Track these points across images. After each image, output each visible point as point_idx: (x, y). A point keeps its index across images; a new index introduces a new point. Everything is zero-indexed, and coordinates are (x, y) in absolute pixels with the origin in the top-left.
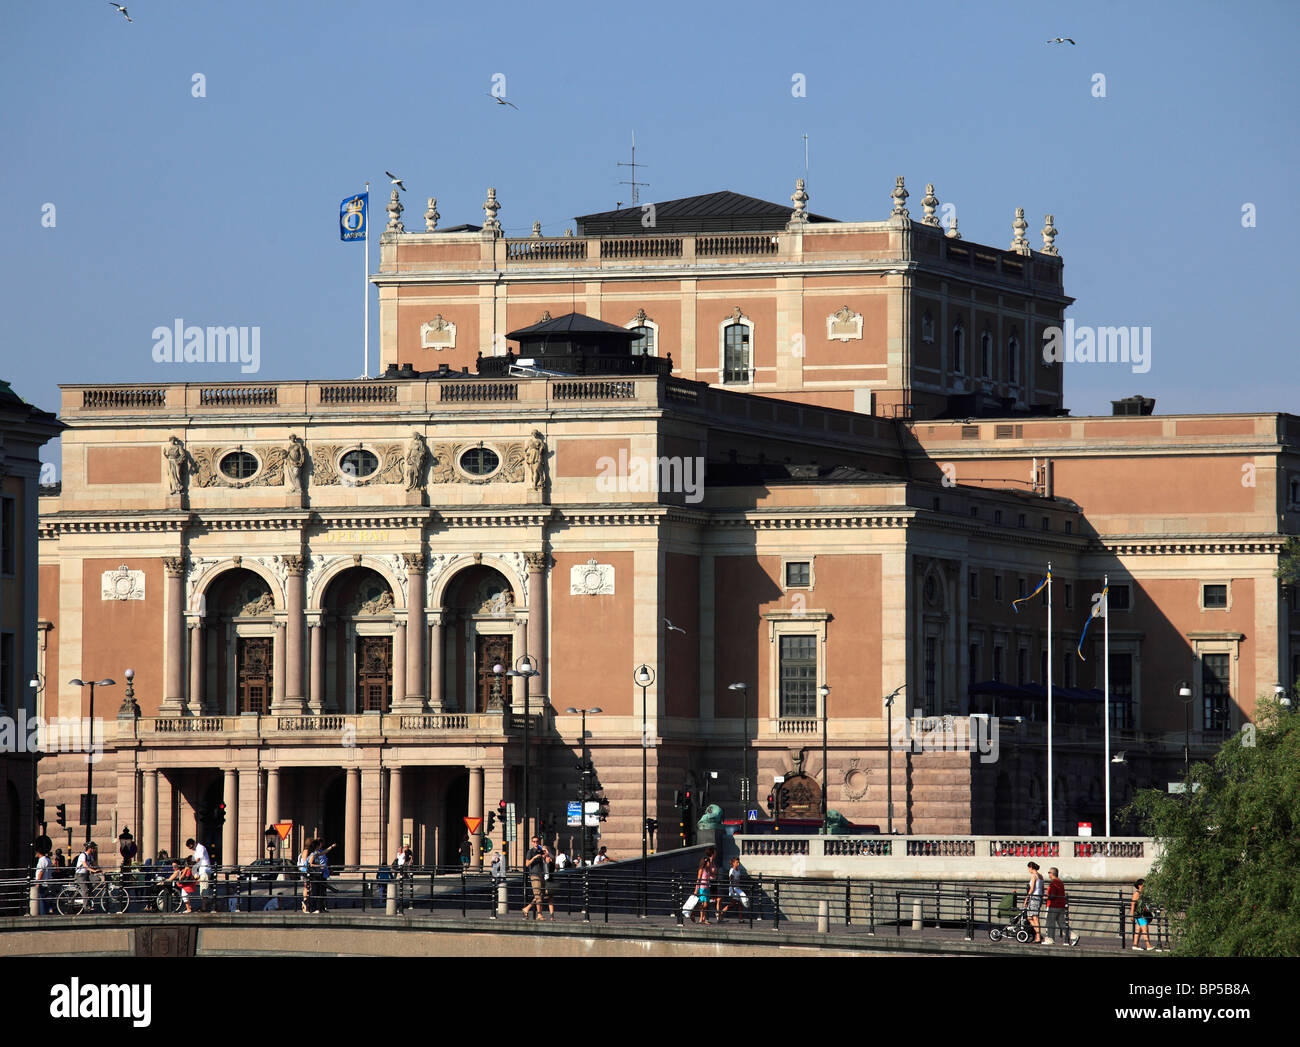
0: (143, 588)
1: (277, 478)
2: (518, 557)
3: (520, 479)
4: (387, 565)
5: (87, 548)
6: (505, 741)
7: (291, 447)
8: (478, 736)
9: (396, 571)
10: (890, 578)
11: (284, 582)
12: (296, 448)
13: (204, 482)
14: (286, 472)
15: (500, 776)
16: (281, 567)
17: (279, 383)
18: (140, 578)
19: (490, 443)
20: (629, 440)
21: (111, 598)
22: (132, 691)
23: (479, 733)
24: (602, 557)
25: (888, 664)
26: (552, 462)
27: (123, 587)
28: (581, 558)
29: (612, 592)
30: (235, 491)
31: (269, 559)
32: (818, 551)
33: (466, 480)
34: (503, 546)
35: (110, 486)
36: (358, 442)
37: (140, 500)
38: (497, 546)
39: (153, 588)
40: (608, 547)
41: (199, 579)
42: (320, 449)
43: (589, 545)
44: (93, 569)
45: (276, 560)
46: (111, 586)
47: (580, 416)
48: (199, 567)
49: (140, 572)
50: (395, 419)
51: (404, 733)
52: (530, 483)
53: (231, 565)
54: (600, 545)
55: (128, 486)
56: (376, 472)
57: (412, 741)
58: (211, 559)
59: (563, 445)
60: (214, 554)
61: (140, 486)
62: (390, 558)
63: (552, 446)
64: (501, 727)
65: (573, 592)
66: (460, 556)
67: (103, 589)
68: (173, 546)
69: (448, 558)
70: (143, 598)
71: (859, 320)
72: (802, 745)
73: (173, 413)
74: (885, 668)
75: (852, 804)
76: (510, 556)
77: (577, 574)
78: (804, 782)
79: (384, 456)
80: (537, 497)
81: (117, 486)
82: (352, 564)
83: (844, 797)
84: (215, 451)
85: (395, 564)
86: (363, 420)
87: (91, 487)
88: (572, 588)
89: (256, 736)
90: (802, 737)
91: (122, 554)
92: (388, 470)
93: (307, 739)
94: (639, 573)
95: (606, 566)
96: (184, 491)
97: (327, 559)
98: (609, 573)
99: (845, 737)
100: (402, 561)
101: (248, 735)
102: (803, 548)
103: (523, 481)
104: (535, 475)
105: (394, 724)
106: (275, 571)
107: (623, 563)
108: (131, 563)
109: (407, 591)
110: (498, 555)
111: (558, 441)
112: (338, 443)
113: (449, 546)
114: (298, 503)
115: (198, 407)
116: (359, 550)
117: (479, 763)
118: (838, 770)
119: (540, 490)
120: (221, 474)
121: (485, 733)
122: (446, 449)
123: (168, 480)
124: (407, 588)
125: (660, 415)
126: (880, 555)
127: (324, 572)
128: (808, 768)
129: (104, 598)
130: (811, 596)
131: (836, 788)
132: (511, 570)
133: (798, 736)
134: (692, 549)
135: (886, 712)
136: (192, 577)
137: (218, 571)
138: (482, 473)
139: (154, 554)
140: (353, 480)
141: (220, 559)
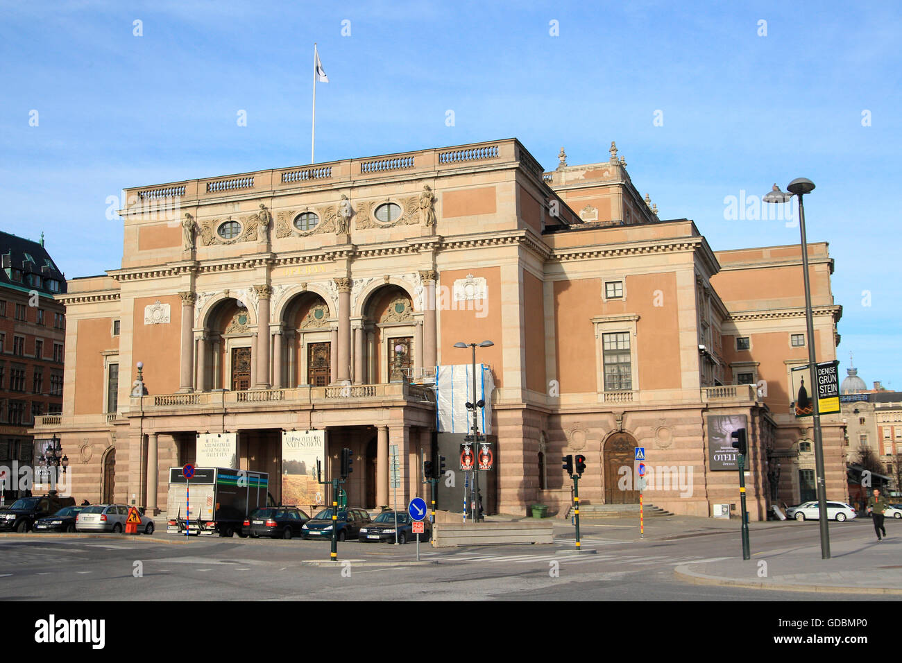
0: (169, 315)
1: (253, 236)
2: (415, 276)
3: (416, 221)
4: (324, 288)
5: (136, 291)
6: (405, 404)
7: (261, 212)
8: (383, 402)
9: (331, 292)
10: (683, 288)
11: (256, 305)
12: (264, 213)
13: (207, 242)
14: (258, 232)
15: (401, 433)
16: (255, 295)
17: (254, 173)
18: (167, 308)
19: (395, 199)
20: (494, 187)
21: (150, 323)
22: (142, 377)
23: (385, 399)
24: (477, 272)
25: (684, 349)
26: (438, 206)
27: (157, 314)
28: (461, 274)
30: (226, 247)
31: (247, 291)
32: (629, 273)
33: (378, 225)
34: (404, 269)
35: (151, 251)
36: (305, 207)
37: (168, 258)
38: (400, 270)
39: (175, 314)
40: (481, 264)
41: (203, 306)
42: (281, 215)
43: (467, 264)
44: (140, 304)
45: (251, 290)
46: (151, 315)
47: (458, 173)
48: (203, 298)
49: (168, 304)
50: (329, 188)
51: (328, 401)
52: (423, 222)
53: (223, 296)
54: (476, 263)
55: (162, 250)
56: (317, 226)
57: (333, 407)
58: (210, 293)
59: (446, 196)
60: (211, 290)
61: (170, 249)
62: (326, 284)
63: (438, 195)
64: (402, 393)
66: (375, 279)
67: (145, 317)
68: (185, 285)
69: (366, 280)
70: (169, 322)
72: (623, 410)
73: (190, 198)
74: (682, 352)
75: (661, 452)
76: (410, 276)
77: (458, 286)
78: (623, 437)
79: (323, 215)
80: (428, 231)
81: (156, 250)
82: (301, 290)
83: (655, 446)
84: (215, 222)
85: (329, 288)
86: (308, 191)
87: (141, 252)
89: (221, 407)
90: (622, 404)
91: (157, 293)
92: (325, 223)
93: (256, 407)
94: (505, 282)
95: (480, 278)
96: (194, 248)
97: (284, 287)
98: (482, 284)
99: (654, 404)
100: (334, 285)
101: (216, 406)
102: (617, 272)
103: (418, 223)
104: (427, 215)
105: (320, 395)
106: (250, 298)
107: (492, 275)
108: (162, 299)
109: (337, 306)
110: (401, 277)
111: (444, 193)
112: (292, 209)
113: (366, 273)
114: (265, 250)
115: (205, 194)
116: (305, 280)
117: (385, 423)
118: (650, 428)
119: (430, 226)
120: (218, 236)
121: (389, 398)
122: (365, 205)
123: (186, 243)
124: (337, 304)
125: (517, 166)
126: (675, 272)
127: (282, 297)
128: (627, 427)
129: (146, 323)
130: (625, 305)
131: (649, 440)
132: (410, 286)
133: (619, 404)
134: (538, 274)
135: (684, 384)
136: (198, 304)
137: (214, 300)
138: (389, 220)
139: (175, 292)
140: (302, 232)
141: (216, 293)
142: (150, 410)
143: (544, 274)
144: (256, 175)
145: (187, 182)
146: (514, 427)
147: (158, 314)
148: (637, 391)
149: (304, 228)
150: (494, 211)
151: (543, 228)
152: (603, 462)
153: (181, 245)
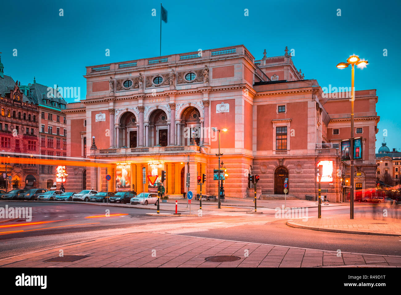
0: (105, 118)
1: (137, 86)
2: (201, 103)
4: (165, 108)
5: (92, 109)
9: (168, 109)
10: (310, 108)
11: (139, 114)
12: (141, 77)
13: (119, 89)
14: (139, 85)
16: (138, 110)
18: (104, 115)
19: (193, 71)
20: (234, 66)
21: (98, 121)
22: (94, 142)
23: (187, 152)
24: (226, 101)
25: (309, 134)
28: (220, 102)
29: (229, 111)
30: (126, 91)
31: (135, 108)
32: (288, 102)
33: (187, 82)
34: (197, 100)
35: (97, 92)
36: (157, 74)
37: (104, 95)
38: (195, 100)
39: (107, 118)
40: (227, 98)
41: (118, 115)
42: (148, 78)
43: (221, 98)
44: (94, 114)
45: (136, 108)
46: (98, 118)
47: (219, 60)
48: (118, 112)
50: (167, 66)
51: (165, 152)
52: (204, 81)
53: (126, 111)
54: (225, 98)
55: (102, 92)
56: (162, 82)
57: (167, 155)
58: (120, 109)
59: (214, 70)
60: (121, 108)
61: (104, 91)
62: (165, 106)
65: (217, 112)
66: (185, 104)
67: (96, 119)
68: (111, 106)
69: (181, 105)
70: (105, 121)
71: (278, 77)
72: (282, 158)
73: (112, 71)
75: (298, 175)
76: (199, 103)
77: (218, 107)
78: (283, 168)
79: (164, 78)
80: (206, 85)
81: (99, 92)
82: (156, 108)
83: (295, 172)
84: (122, 80)
85: (167, 107)
86: (159, 68)
87: (93, 92)
88: (217, 111)
89: (125, 154)
90: (283, 155)
91: (100, 109)
92: (165, 81)
93: (138, 154)
94: (237, 105)
95: (227, 104)
97: (150, 107)
98: (227, 106)
99: (296, 155)
100: (169, 106)
101: (123, 154)
102: (283, 102)
104: (206, 78)
106: (136, 111)
107: (232, 103)
108: (102, 112)
110: (195, 103)
111: (213, 68)
112: (152, 75)
113: (181, 101)
114: (142, 92)
115: (118, 69)
116: (158, 104)
117: (187, 161)
118: (293, 165)
119: (207, 82)
120: (123, 87)
122: (181, 73)
124: (170, 114)
126: (307, 102)
127: (149, 111)
128: (284, 164)
129: (96, 121)
130: (286, 115)
131: (293, 170)
132: (199, 107)
133: (281, 155)
134: (251, 102)
135: (309, 148)
136: (116, 114)
137: (122, 112)
138: (191, 80)
139: (107, 109)
140: (156, 85)
141: (123, 109)
142: (98, 155)
143: (254, 102)
144: (138, 61)
145: (110, 64)
146: (239, 164)
147: (101, 118)
148: (289, 150)
149: (157, 83)
150: (233, 76)
151: (254, 83)
152: (274, 178)
153: (109, 90)
